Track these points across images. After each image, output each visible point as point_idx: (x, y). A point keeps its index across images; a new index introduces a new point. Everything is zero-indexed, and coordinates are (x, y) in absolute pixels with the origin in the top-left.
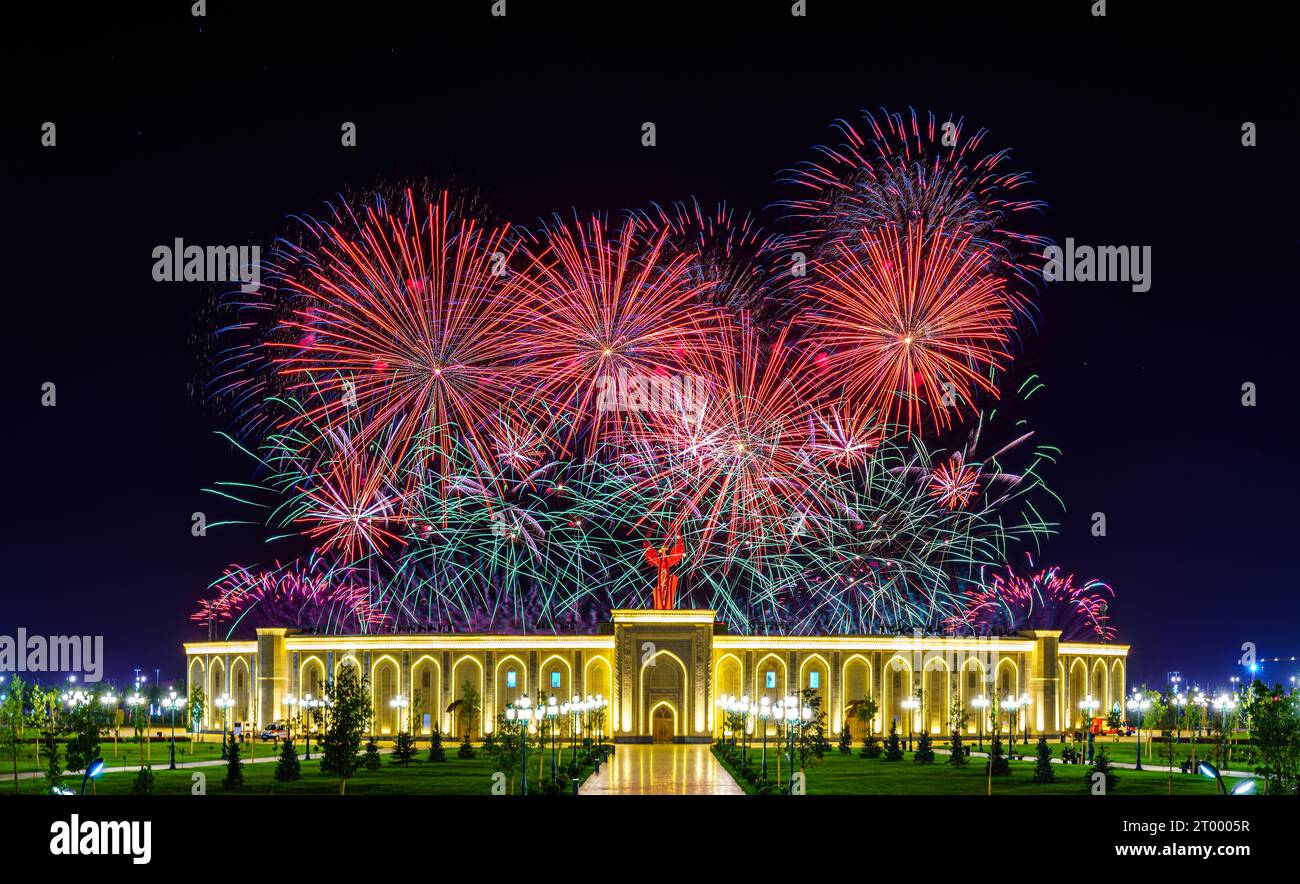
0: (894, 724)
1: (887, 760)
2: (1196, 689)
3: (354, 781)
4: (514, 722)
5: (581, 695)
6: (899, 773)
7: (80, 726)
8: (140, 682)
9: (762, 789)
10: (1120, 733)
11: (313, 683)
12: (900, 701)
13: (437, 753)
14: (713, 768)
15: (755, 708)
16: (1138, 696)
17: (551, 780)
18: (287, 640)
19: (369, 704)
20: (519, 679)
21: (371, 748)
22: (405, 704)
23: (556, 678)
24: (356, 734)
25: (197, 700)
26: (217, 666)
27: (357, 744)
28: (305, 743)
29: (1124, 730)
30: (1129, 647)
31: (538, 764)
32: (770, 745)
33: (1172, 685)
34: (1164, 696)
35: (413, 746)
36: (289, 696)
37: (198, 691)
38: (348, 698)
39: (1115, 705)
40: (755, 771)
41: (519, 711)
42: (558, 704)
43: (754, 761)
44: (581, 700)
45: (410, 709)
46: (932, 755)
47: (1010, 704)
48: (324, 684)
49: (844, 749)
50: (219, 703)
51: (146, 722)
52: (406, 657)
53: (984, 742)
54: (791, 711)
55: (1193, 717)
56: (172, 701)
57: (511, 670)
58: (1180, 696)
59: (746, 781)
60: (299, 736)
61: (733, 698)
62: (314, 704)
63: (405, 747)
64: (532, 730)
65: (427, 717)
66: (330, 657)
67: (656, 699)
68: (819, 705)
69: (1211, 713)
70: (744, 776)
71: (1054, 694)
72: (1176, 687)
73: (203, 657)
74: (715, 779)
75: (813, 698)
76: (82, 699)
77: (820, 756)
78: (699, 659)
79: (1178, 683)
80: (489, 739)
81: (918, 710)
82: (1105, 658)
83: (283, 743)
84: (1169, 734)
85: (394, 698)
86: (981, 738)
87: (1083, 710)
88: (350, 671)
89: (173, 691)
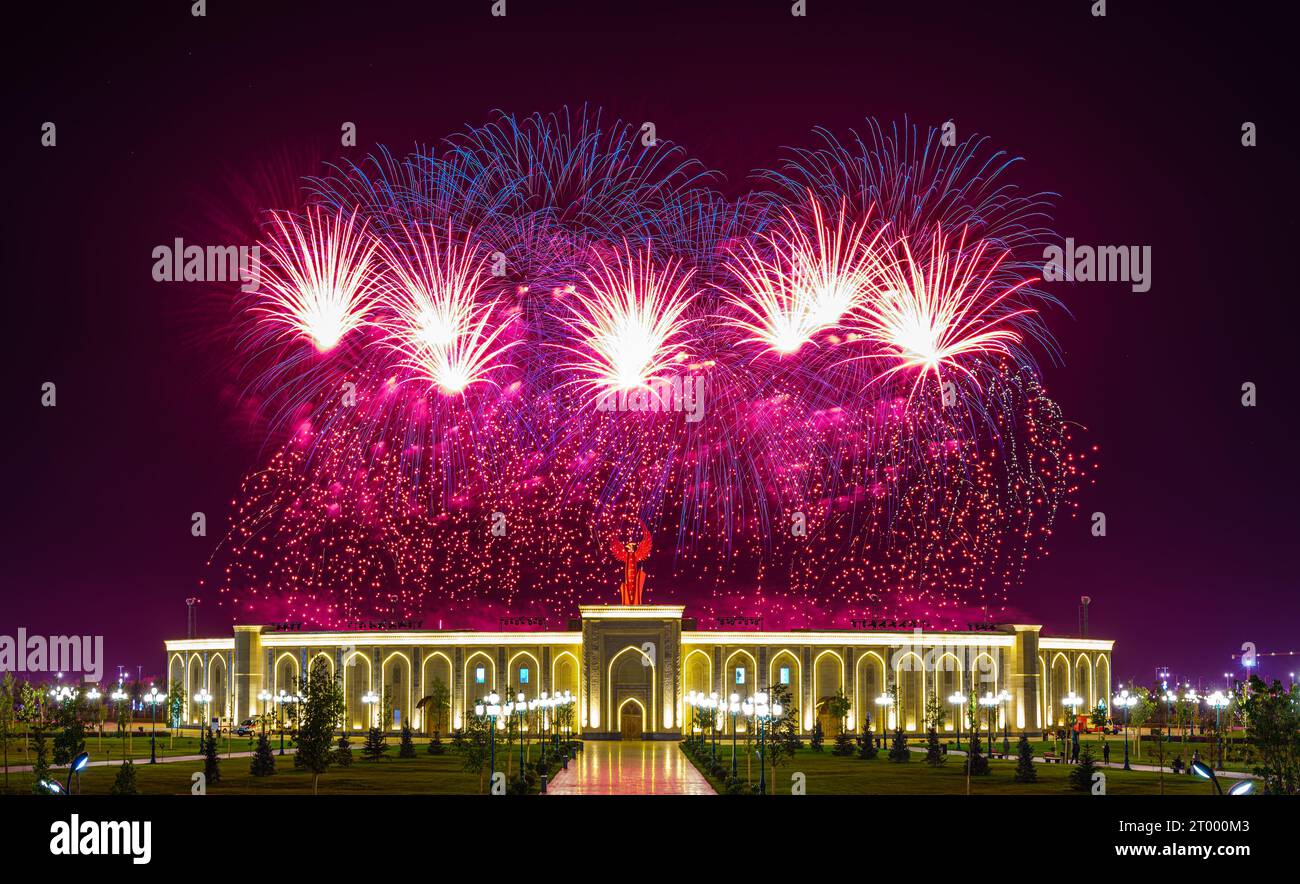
0: (868, 721)
1: (861, 758)
2: (1187, 686)
3: (327, 776)
4: (483, 717)
5: (549, 691)
6: (873, 771)
7: (67, 721)
8: (123, 678)
9: (733, 787)
10: (1106, 731)
11: (287, 681)
12: (874, 698)
13: (407, 750)
14: (682, 766)
15: (724, 705)
16: (1125, 693)
17: (519, 777)
18: (263, 636)
19: (342, 700)
20: (488, 675)
21: (343, 743)
22: (376, 699)
23: (524, 673)
24: (329, 730)
25: (177, 696)
26: (196, 662)
27: (329, 739)
28: (279, 739)
29: (1111, 727)
30: (1113, 642)
31: (507, 761)
32: (740, 742)
33: (1161, 680)
34: (1152, 692)
35: (383, 742)
36: (264, 692)
37: (178, 687)
38: (321, 694)
39: (1101, 702)
40: (725, 769)
41: (488, 708)
42: (526, 701)
43: (724, 759)
44: (549, 696)
45: (381, 705)
46: (907, 753)
47: (988, 700)
48: (298, 680)
49: (816, 746)
50: (198, 698)
51: (128, 717)
52: (377, 653)
53: (962, 740)
54: (761, 707)
55: (1184, 714)
56: (154, 697)
57: (480, 666)
58: (1169, 693)
59: (715, 779)
60: (273, 731)
61: (702, 695)
62: (289, 699)
63: (376, 741)
64: (501, 726)
65: (397, 713)
66: (302, 652)
67: (625, 695)
68: (789, 701)
69: (1202, 705)
70: (714, 774)
71: (1035, 690)
72: (1165, 683)
73: (183, 653)
74: (684, 777)
75: (784, 694)
76: (69, 694)
77: (792, 753)
78: (667, 655)
79: (1167, 679)
80: (458, 734)
81: (892, 707)
82: (1088, 652)
83: (258, 738)
84: (1158, 732)
85: (365, 694)
86: (958, 735)
87: (1066, 708)
88: (323, 667)
89: (153, 687)
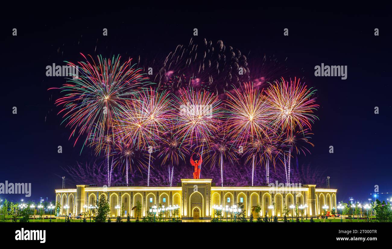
0: (266, 213)
2: (358, 203)
4: (152, 213)
5: (172, 205)
7: (24, 214)
8: (42, 201)
10: (335, 216)
11: (92, 201)
12: (268, 206)
13: (129, 223)
15: (224, 209)
16: (340, 205)
18: (85, 188)
19: (109, 208)
20: (153, 200)
21: (109, 221)
22: (119, 207)
23: (164, 199)
24: (105, 217)
25: (58, 206)
26: (65, 196)
27: (106, 219)
28: (90, 220)
29: (337, 215)
30: (337, 190)
32: (229, 220)
33: (351, 201)
34: (348, 205)
35: (121, 220)
36: (85, 205)
37: (59, 204)
38: (103, 206)
39: (334, 207)
41: (153, 210)
42: (165, 208)
44: (172, 206)
45: (121, 209)
47: (301, 207)
48: (96, 202)
49: (251, 221)
50: (65, 207)
51: (43, 213)
52: (120, 193)
54: (235, 209)
55: (358, 211)
56: (51, 207)
57: (151, 197)
58: (353, 205)
60: (88, 217)
61: (217, 206)
62: (93, 207)
63: (119, 220)
64: (157, 215)
65: (126, 212)
66: (97, 193)
67: (194, 206)
68: (243, 208)
69: (363, 210)
71: (314, 204)
72: (352, 202)
73: (61, 193)
75: (241, 205)
76: (25, 206)
78: (207, 194)
79: (352, 201)
80: (144, 218)
81: (273, 209)
82: (330, 193)
83: (83, 219)
84: (350, 216)
85: (116, 206)
86: (293, 218)
87: (324, 209)
88: (104, 198)
89: (51, 204)
